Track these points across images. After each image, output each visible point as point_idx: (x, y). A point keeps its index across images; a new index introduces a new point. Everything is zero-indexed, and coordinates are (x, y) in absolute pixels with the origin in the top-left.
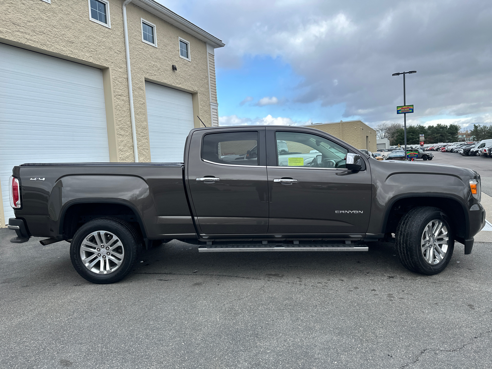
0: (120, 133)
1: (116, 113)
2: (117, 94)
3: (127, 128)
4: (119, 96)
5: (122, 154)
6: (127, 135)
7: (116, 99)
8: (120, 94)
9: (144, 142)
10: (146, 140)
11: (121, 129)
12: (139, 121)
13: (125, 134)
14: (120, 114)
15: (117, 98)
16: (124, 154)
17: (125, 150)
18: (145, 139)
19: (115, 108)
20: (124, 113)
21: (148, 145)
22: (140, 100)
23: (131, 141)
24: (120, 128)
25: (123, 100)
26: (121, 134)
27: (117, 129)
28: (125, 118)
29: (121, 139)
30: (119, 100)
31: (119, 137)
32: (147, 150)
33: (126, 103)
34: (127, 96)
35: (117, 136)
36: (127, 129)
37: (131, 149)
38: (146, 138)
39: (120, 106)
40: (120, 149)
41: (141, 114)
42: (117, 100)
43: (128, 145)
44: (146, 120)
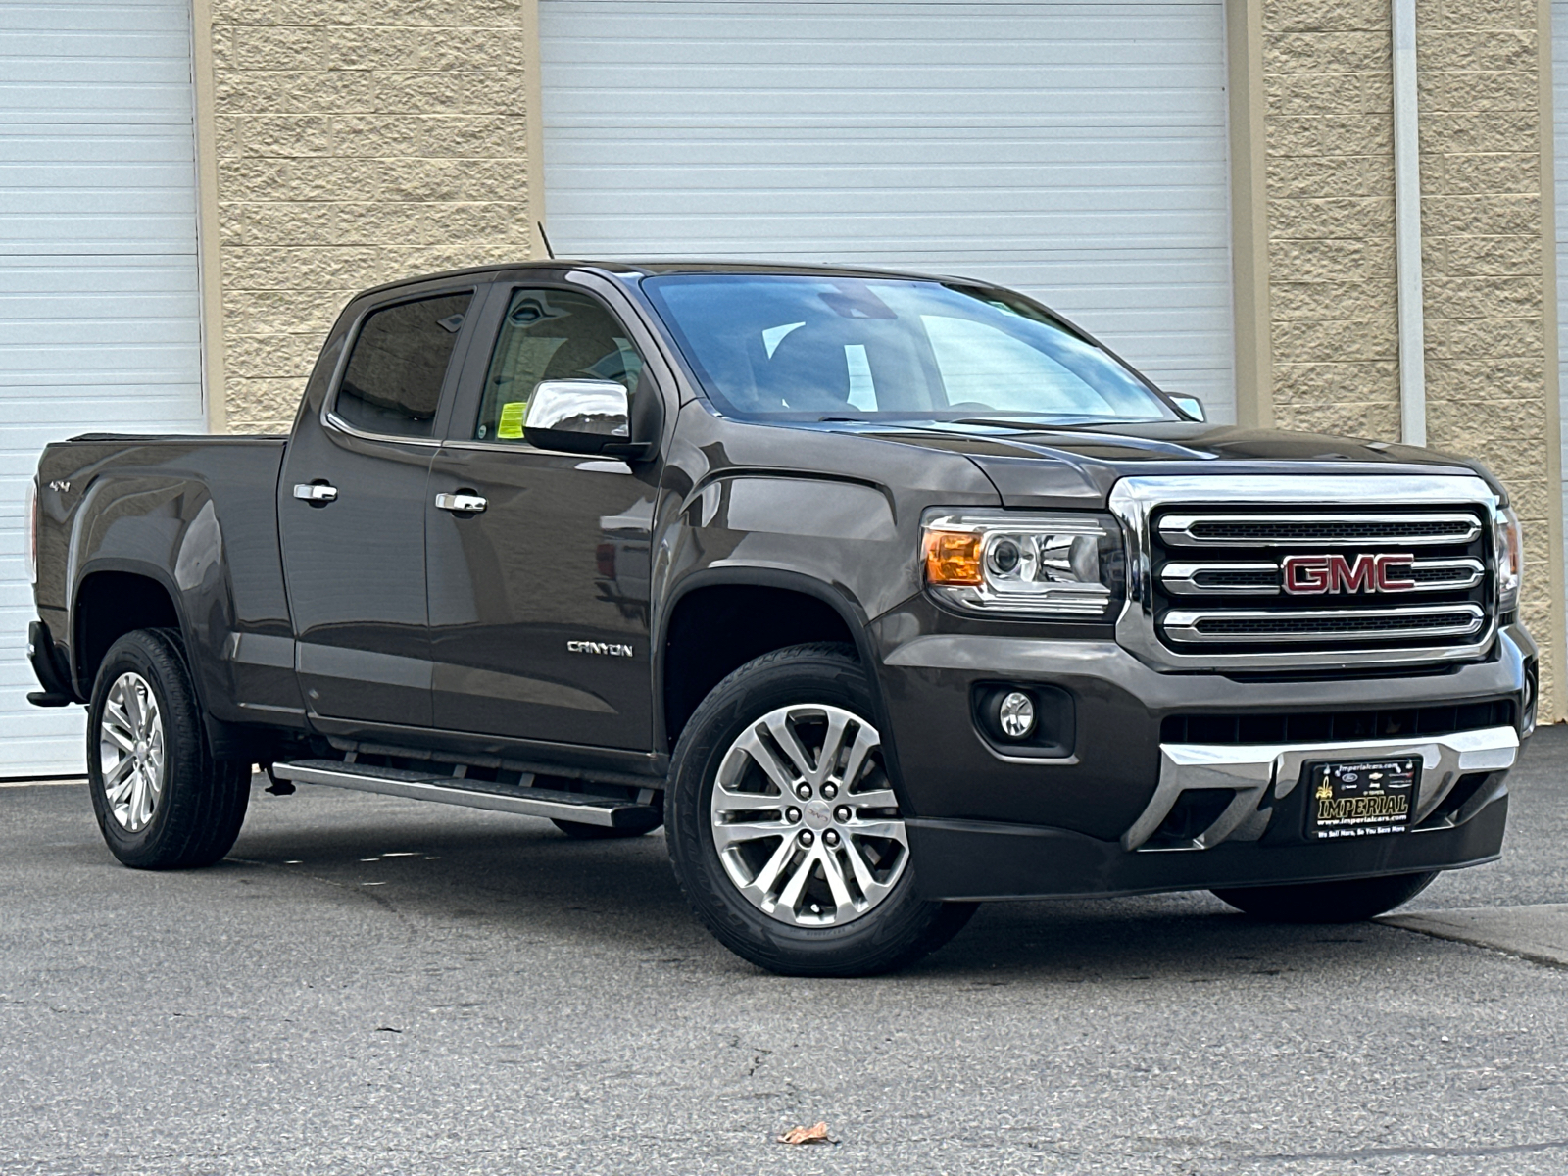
0: (1298, 276)
1: (1273, 147)
2: (1287, 23)
3: (1359, 239)
4: (1308, 37)
5: (1299, 412)
6: (1355, 286)
7: (1284, 57)
8: (1312, 19)
9: (1500, 320)
10: (1528, 311)
11: (1311, 245)
12: (1468, 179)
13: (1340, 278)
14: (1307, 151)
15: (1289, 51)
16: (1320, 408)
17: (1331, 383)
18: (1518, 301)
19: (1269, 117)
20: (1340, 137)
21: (1536, 345)
22: (1492, 36)
23: (1384, 320)
24: (1295, 242)
25: (1339, 57)
26: (1307, 279)
27: (1273, 248)
28: (1346, 171)
29: (1297, 313)
30: (1309, 61)
31: (1286, 303)
32: (1531, 375)
33: (1366, 73)
34: (1376, 22)
35: (1272, 298)
36: (1359, 246)
37: (1385, 373)
38: (1522, 293)
39: (1307, 98)
40: (1286, 377)
41: (1494, 128)
42: (1292, 63)
43: (1356, 347)
44: (1536, 167)
